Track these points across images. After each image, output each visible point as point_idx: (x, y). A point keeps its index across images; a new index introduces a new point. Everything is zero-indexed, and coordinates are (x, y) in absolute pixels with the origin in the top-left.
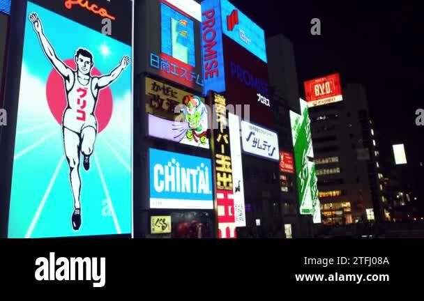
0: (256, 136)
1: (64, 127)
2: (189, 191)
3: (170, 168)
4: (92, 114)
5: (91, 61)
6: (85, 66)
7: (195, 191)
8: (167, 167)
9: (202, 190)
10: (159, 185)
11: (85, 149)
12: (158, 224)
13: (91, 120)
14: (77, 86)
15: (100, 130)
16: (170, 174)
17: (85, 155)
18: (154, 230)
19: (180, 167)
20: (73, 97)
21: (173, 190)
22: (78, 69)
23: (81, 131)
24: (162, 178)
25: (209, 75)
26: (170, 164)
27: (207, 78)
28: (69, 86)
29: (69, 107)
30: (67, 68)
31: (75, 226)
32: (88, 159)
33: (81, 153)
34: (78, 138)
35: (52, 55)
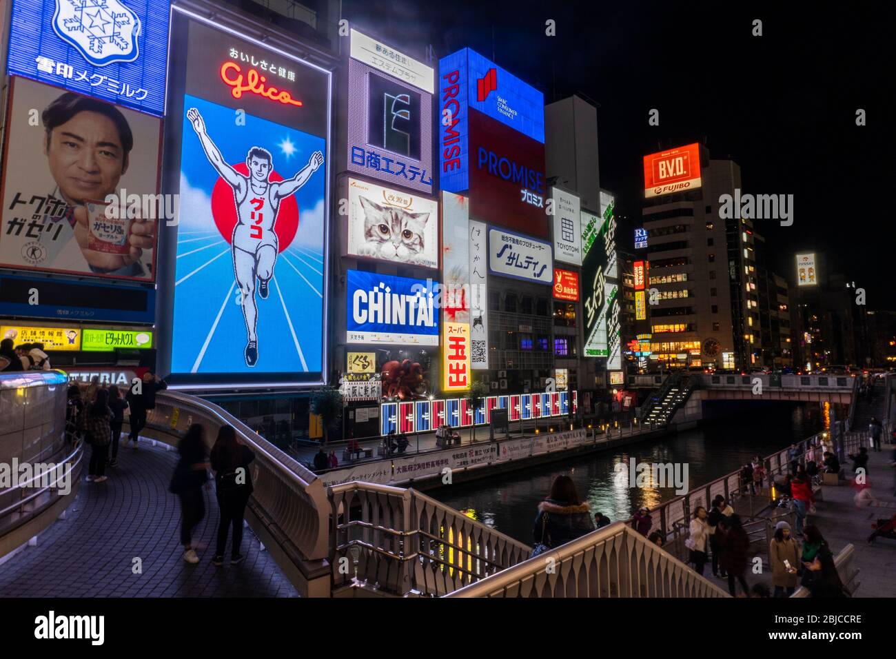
0: (513, 251)
1: (234, 247)
2: (403, 322)
3: (376, 295)
4: (271, 230)
5: (269, 164)
6: (261, 171)
7: (412, 323)
8: (372, 294)
9: (423, 322)
10: (360, 315)
11: (262, 272)
12: (357, 362)
13: (270, 237)
14: (251, 196)
15: (282, 249)
16: (376, 301)
17: (262, 280)
18: (351, 368)
19: (391, 293)
20: (245, 211)
21: (380, 321)
22: (252, 175)
23: (257, 251)
24: (364, 306)
25: (449, 166)
26: (376, 289)
27: (446, 170)
28: (240, 197)
29: (241, 223)
30: (237, 174)
31: (250, 361)
32: (266, 284)
33: (256, 278)
34: (253, 259)
35: (217, 160)
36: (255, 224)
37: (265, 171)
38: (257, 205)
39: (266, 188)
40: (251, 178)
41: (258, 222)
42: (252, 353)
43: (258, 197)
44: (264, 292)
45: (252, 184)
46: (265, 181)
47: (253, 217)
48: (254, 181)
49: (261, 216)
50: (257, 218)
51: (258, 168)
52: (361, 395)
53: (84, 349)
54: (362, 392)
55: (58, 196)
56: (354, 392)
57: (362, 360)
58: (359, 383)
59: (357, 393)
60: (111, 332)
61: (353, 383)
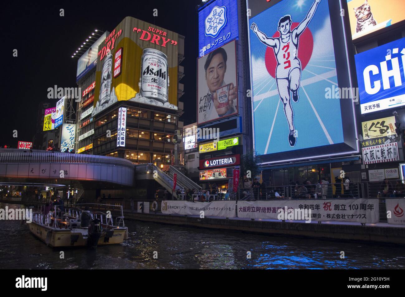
1: (277, 79)
3: (389, 62)
4: (295, 58)
10: (373, 87)
17: (294, 91)
18: (367, 135)
21: (397, 84)
22: (281, 34)
23: (289, 75)
26: (388, 57)
28: (277, 50)
29: (279, 64)
31: (292, 143)
32: (296, 93)
33: (290, 91)
34: (286, 81)
35: (264, 39)
36: (286, 60)
37: (288, 27)
38: (286, 49)
39: (290, 36)
40: (281, 37)
41: (287, 59)
42: (292, 139)
43: (286, 44)
44: (296, 98)
45: (282, 39)
46: (289, 32)
47: (284, 57)
48: (283, 37)
49: (289, 54)
50: (286, 56)
51: (284, 28)
52: (378, 157)
53: (219, 149)
54: (379, 154)
55: (210, 93)
56: (372, 155)
57: (379, 125)
58: (375, 147)
59: (375, 157)
60: (225, 140)
61: (370, 147)
